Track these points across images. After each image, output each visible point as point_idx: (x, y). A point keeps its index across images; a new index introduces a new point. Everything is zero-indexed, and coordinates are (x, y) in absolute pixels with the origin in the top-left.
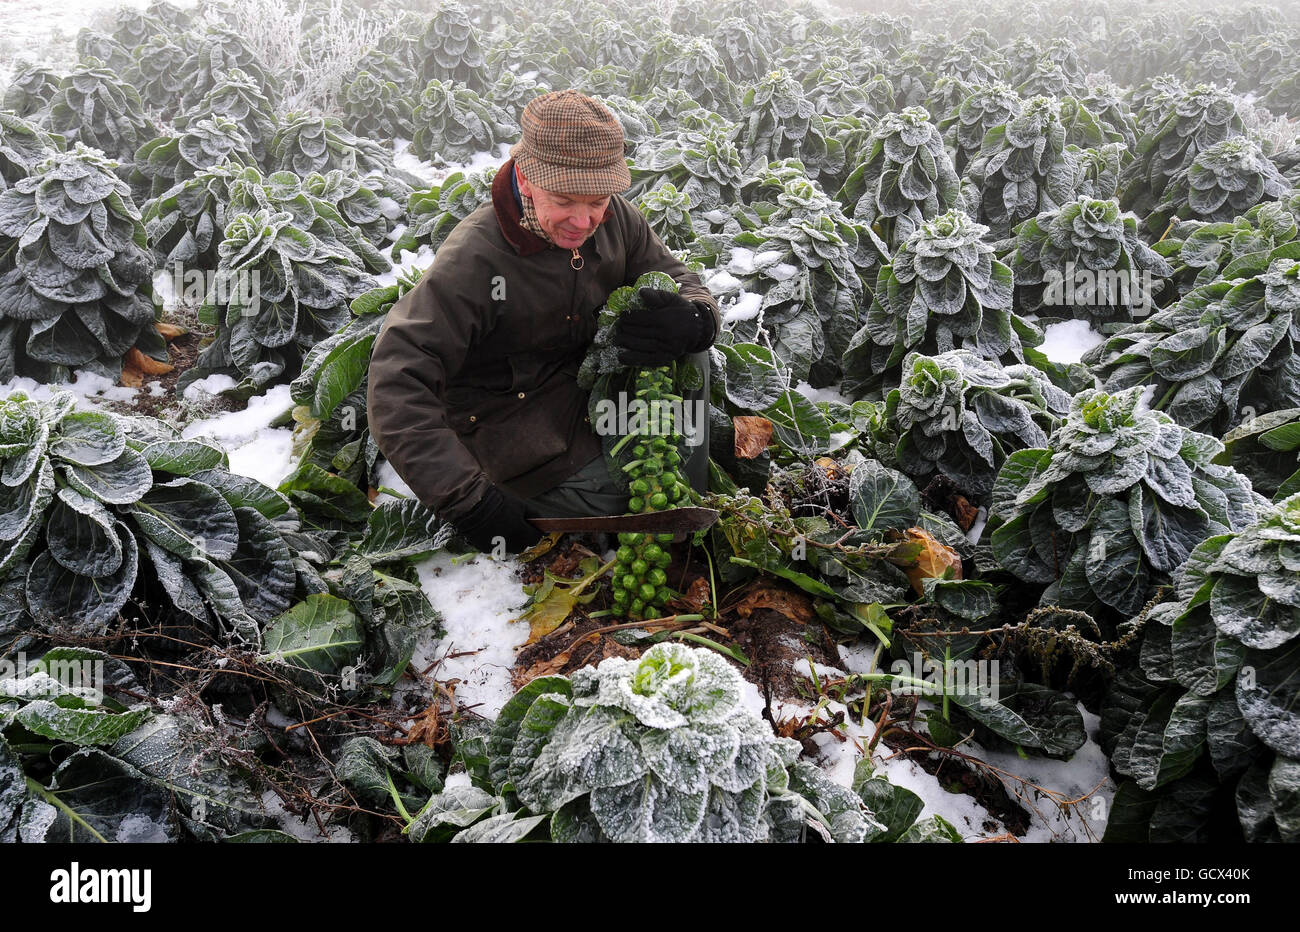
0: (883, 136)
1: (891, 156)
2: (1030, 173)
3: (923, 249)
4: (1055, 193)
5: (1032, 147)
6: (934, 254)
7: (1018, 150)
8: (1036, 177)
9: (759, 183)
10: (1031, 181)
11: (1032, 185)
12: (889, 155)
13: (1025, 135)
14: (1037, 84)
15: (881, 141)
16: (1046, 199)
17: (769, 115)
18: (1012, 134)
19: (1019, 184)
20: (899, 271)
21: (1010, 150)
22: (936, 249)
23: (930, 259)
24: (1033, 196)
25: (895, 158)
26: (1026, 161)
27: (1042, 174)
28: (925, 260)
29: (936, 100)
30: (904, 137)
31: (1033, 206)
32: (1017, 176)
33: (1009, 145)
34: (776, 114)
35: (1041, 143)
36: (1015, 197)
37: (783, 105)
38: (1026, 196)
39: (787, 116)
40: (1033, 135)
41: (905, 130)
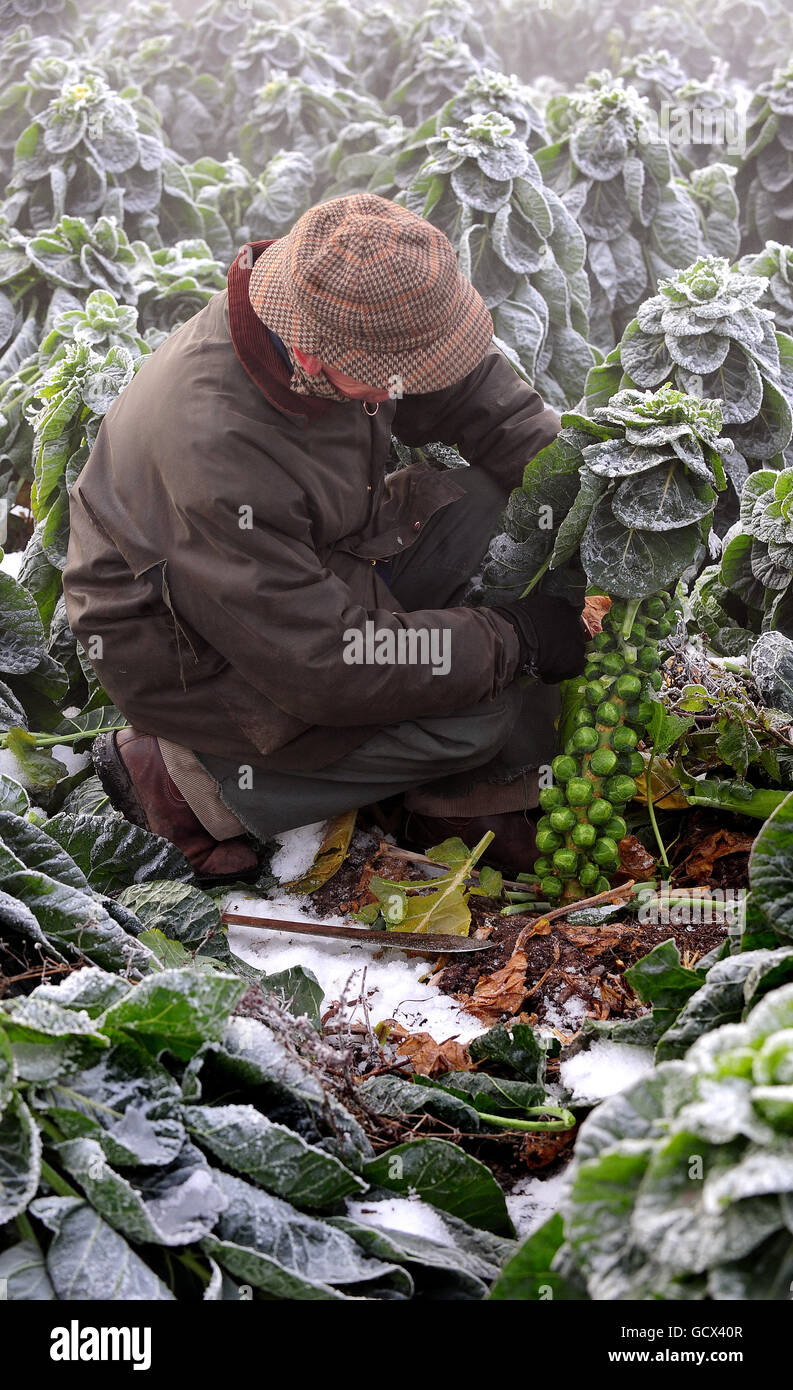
0: (445, 169)
1: (471, 202)
2: (627, 224)
3: (676, 324)
4: (674, 254)
5: (620, 177)
6: (699, 330)
7: (596, 183)
8: (637, 229)
9: (154, 292)
10: (630, 237)
11: (632, 246)
12: (466, 201)
13: (601, 158)
14: (431, 81)
15: (444, 179)
16: (662, 265)
17: (83, 168)
18: (581, 157)
19: (611, 244)
20: (635, 368)
21: (584, 187)
22: (699, 321)
23: (692, 338)
24: (638, 263)
25: (478, 203)
26: (613, 204)
27: (645, 223)
28: (685, 341)
29: (271, 126)
30: (486, 167)
31: (642, 279)
32: (604, 231)
33: (580, 176)
34: (101, 167)
35: (634, 168)
36: (612, 267)
37: (109, 148)
38: (629, 263)
39: (120, 168)
40: (615, 156)
41: (482, 155)
